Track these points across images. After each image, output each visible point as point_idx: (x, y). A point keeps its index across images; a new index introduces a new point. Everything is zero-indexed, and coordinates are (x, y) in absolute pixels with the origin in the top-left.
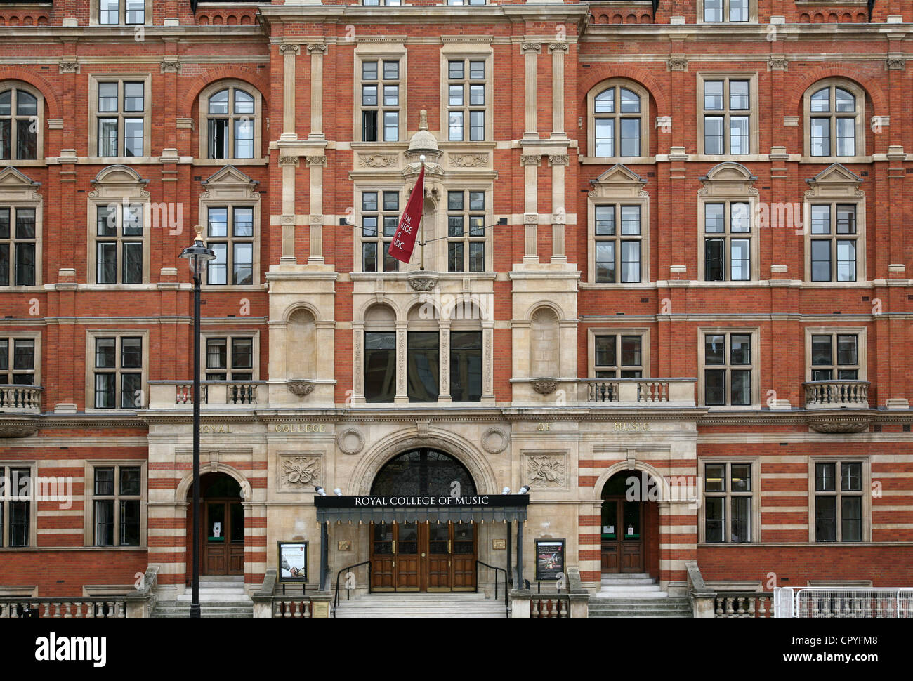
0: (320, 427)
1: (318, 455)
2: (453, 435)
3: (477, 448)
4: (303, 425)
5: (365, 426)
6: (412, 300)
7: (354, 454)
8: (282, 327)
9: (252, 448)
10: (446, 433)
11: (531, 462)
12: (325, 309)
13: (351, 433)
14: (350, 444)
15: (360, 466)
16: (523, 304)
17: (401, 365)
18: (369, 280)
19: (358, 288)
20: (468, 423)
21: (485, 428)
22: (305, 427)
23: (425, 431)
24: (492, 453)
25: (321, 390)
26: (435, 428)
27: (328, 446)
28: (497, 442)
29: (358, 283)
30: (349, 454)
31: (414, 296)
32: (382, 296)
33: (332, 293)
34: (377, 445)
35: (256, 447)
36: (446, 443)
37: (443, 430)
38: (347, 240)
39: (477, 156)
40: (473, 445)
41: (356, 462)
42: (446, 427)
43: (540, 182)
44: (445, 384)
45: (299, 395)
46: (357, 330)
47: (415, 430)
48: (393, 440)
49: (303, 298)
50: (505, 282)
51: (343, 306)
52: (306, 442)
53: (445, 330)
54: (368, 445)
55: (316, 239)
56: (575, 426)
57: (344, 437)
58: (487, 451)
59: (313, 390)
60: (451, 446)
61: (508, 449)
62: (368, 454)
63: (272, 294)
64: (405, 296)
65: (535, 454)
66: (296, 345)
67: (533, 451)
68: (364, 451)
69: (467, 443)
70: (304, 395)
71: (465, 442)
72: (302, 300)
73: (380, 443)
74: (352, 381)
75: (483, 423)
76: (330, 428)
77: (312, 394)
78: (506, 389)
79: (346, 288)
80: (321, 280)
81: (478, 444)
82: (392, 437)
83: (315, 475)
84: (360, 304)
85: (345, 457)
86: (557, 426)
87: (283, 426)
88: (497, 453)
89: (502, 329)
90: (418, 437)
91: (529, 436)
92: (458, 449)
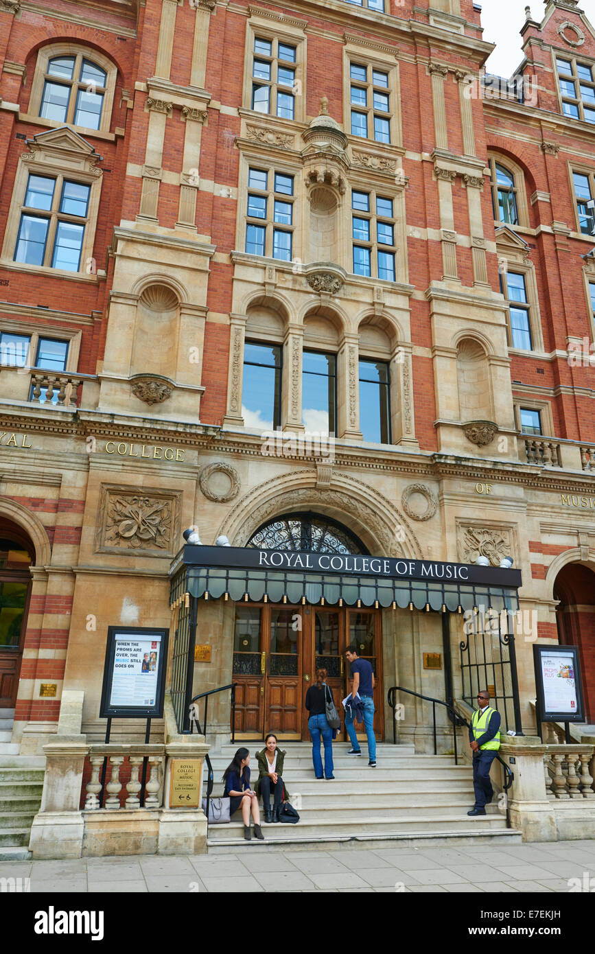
0: (177, 454)
1: (168, 495)
2: (364, 489)
3: (397, 511)
4: (150, 447)
5: (241, 461)
6: (310, 301)
7: (223, 501)
8: (131, 302)
9: (60, 476)
10: (356, 484)
11: (469, 537)
12: (195, 290)
13: (220, 470)
14: (219, 485)
15: (231, 521)
16: (447, 331)
17: (295, 383)
18: (256, 267)
19: (240, 272)
20: (384, 474)
21: (405, 483)
22: (152, 451)
23: (328, 479)
24: (416, 519)
25: (180, 399)
26: (341, 475)
27: (186, 483)
28: (420, 505)
29: (240, 267)
30: (216, 500)
31: (313, 296)
32: (272, 288)
33: (207, 271)
34: (259, 492)
35: (68, 475)
36: (352, 501)
37: (352, 479)
38: (228, 214)
39: (384, 160)
40: (392, 506)
41: (226, 514)
42: (356, 475)
43: (456, 201)
44: (353, 416)
45: (147, 400)
46: (237, 327)
47: (313, 475)
48: (281, 487)
49: (163, 270)
50: (423, 302)
51: (220, 294)
52: (154, 474)
53: (352, 345)
54: (245, 490)
55: (187, 203)
56: (519, 492)
57: (210, 474)
58: (410, 516)
59: (169, 397)
60: (359, 506)
61: (437, 516)
62: (245, 504)
63: (121, 256)
64: (302, 294)
65: (474, 526)
66: (145, 337)
67: (473, 521)
68: (239, 498)
69: (384, 503)
70: (155, 402)
71: (381, 500)
72: (163, 272)
73: (263, 489)
74: (226, 394)
75: (404, 477)
76: (191, 455)
77: (167, 403)
78: (430, 433)
79: (223, 272)
80: (192, 252)
81: (398, 505)
82: (279, 481)
83: (162, 529)
84: (242, 295)
85: (209, 506)
86: (499, 490)
87: (119, 445)
88: (424, 520)
89: (422, 358)
90: (316, 488)
91: (465, 499)
92: (369, 511)
